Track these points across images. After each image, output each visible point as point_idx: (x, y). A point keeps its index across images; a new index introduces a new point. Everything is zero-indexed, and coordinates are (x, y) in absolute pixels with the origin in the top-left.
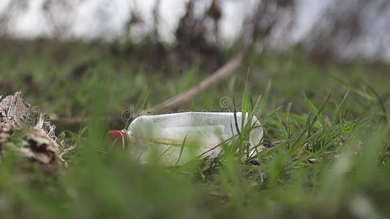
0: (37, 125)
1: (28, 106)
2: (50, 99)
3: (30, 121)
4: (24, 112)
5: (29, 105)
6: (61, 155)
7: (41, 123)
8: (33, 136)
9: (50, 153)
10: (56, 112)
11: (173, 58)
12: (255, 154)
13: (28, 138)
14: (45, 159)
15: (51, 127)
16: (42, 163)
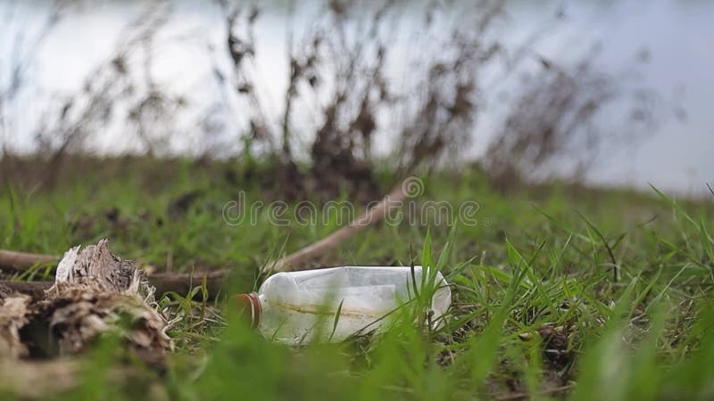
0: (131, 287)
1: (117, 260)
2: (144, 244)
3: (120, 281)
4: (113, 268)
5: (119, 258)
6: (164, 330)
7: (135, 284)
8: (126, 307)
9: (150, 331)
10: (151, 264)
11: (310, 185)
12: (443, 325)
13: (121, 310)
14: (144, 340)
15: (149, 289)
16: (139, 347)
